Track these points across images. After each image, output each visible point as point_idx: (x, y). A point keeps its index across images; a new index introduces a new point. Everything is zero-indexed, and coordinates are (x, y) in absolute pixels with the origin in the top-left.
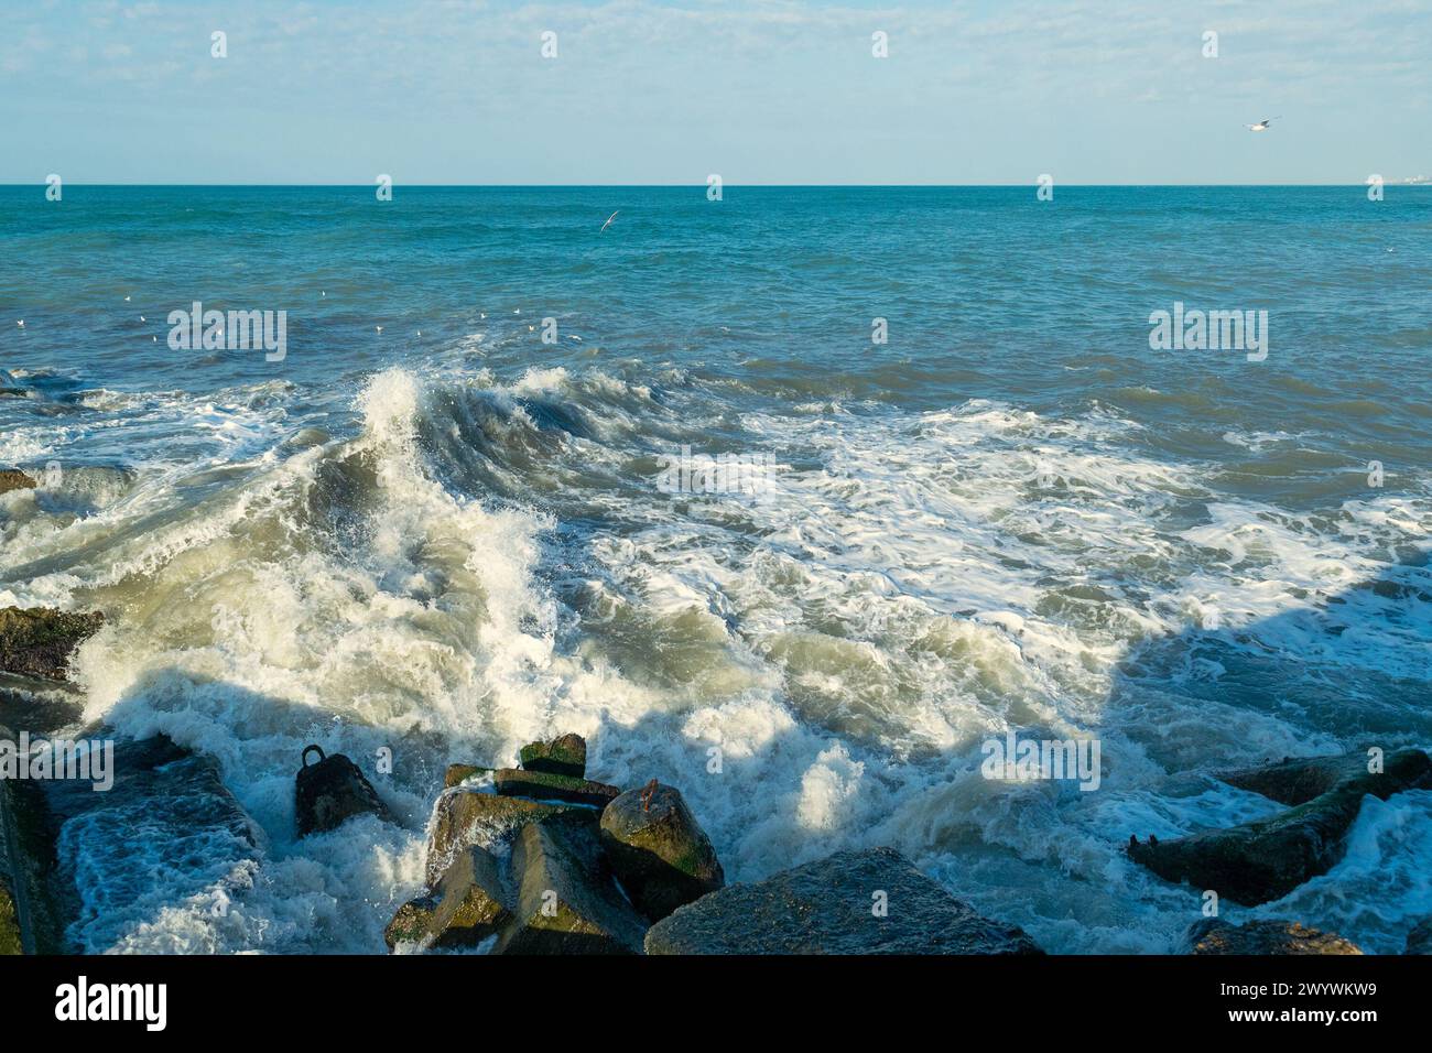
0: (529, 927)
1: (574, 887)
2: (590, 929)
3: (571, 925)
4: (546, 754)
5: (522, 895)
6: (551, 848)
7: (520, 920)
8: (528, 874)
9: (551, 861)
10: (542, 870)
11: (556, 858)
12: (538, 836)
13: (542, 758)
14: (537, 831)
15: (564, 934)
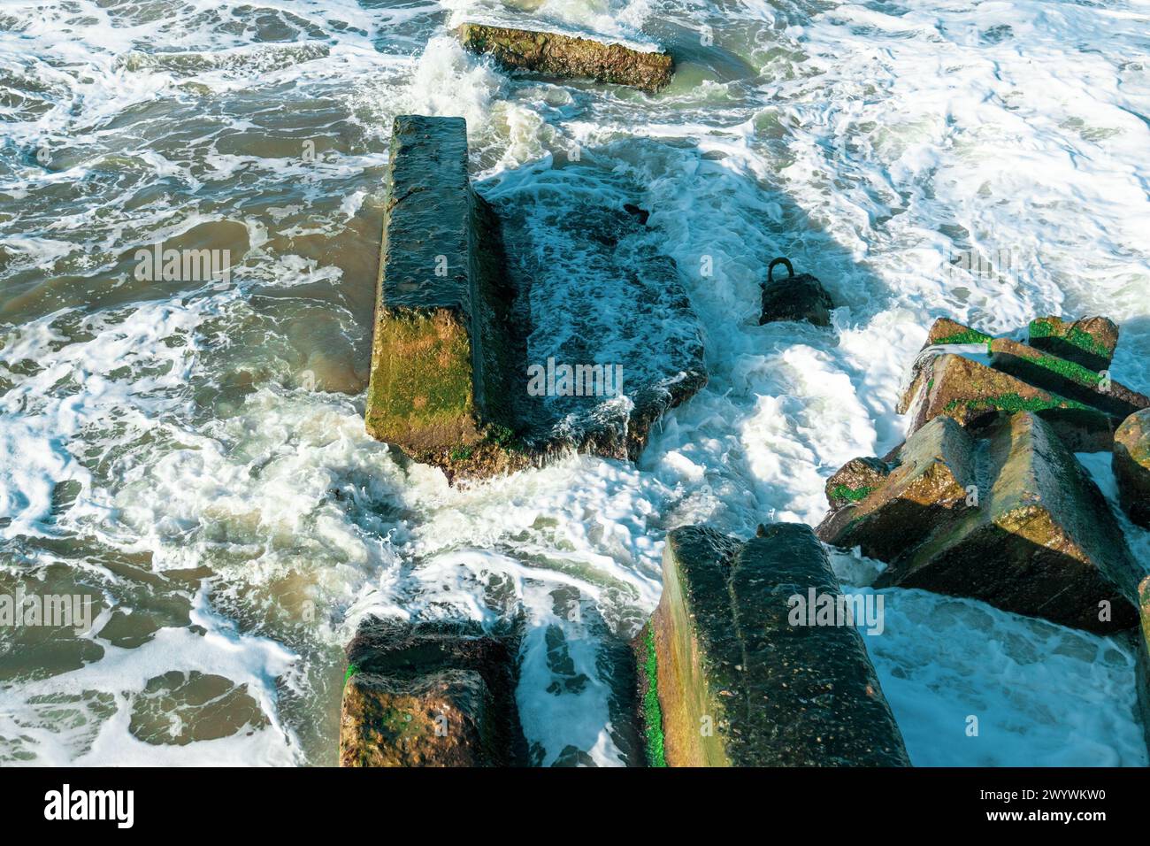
0: (996, 526)
1: (1063, 499)
2: (1073, 551)
3: (1049, 539)
4: (1062, 334)
5: (995, 488)
6: (1043, 445)
7: (986, 514)
8: (1007, 467)
9: (1040, 462)
10: (1026, 467)
11: (1048, 459)
12: (1030, 427)
13: (1056, 338)
14: (1030, 420)
15: (1036, 547)
